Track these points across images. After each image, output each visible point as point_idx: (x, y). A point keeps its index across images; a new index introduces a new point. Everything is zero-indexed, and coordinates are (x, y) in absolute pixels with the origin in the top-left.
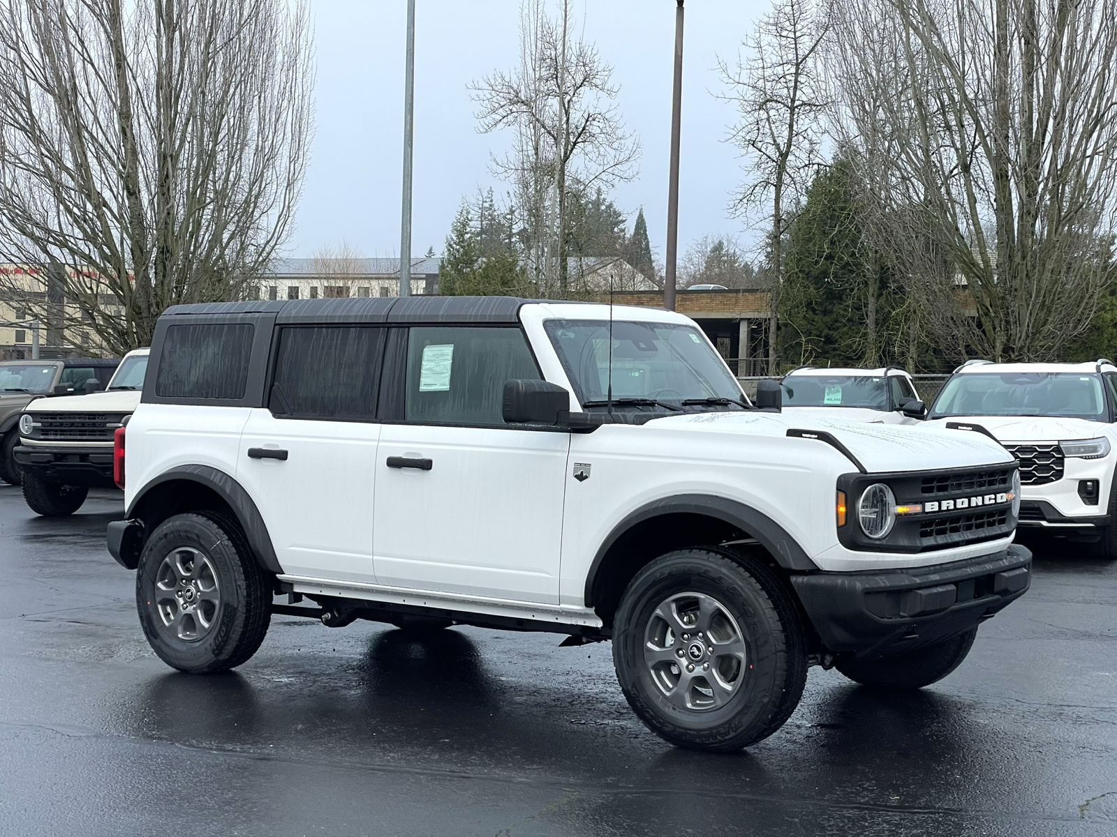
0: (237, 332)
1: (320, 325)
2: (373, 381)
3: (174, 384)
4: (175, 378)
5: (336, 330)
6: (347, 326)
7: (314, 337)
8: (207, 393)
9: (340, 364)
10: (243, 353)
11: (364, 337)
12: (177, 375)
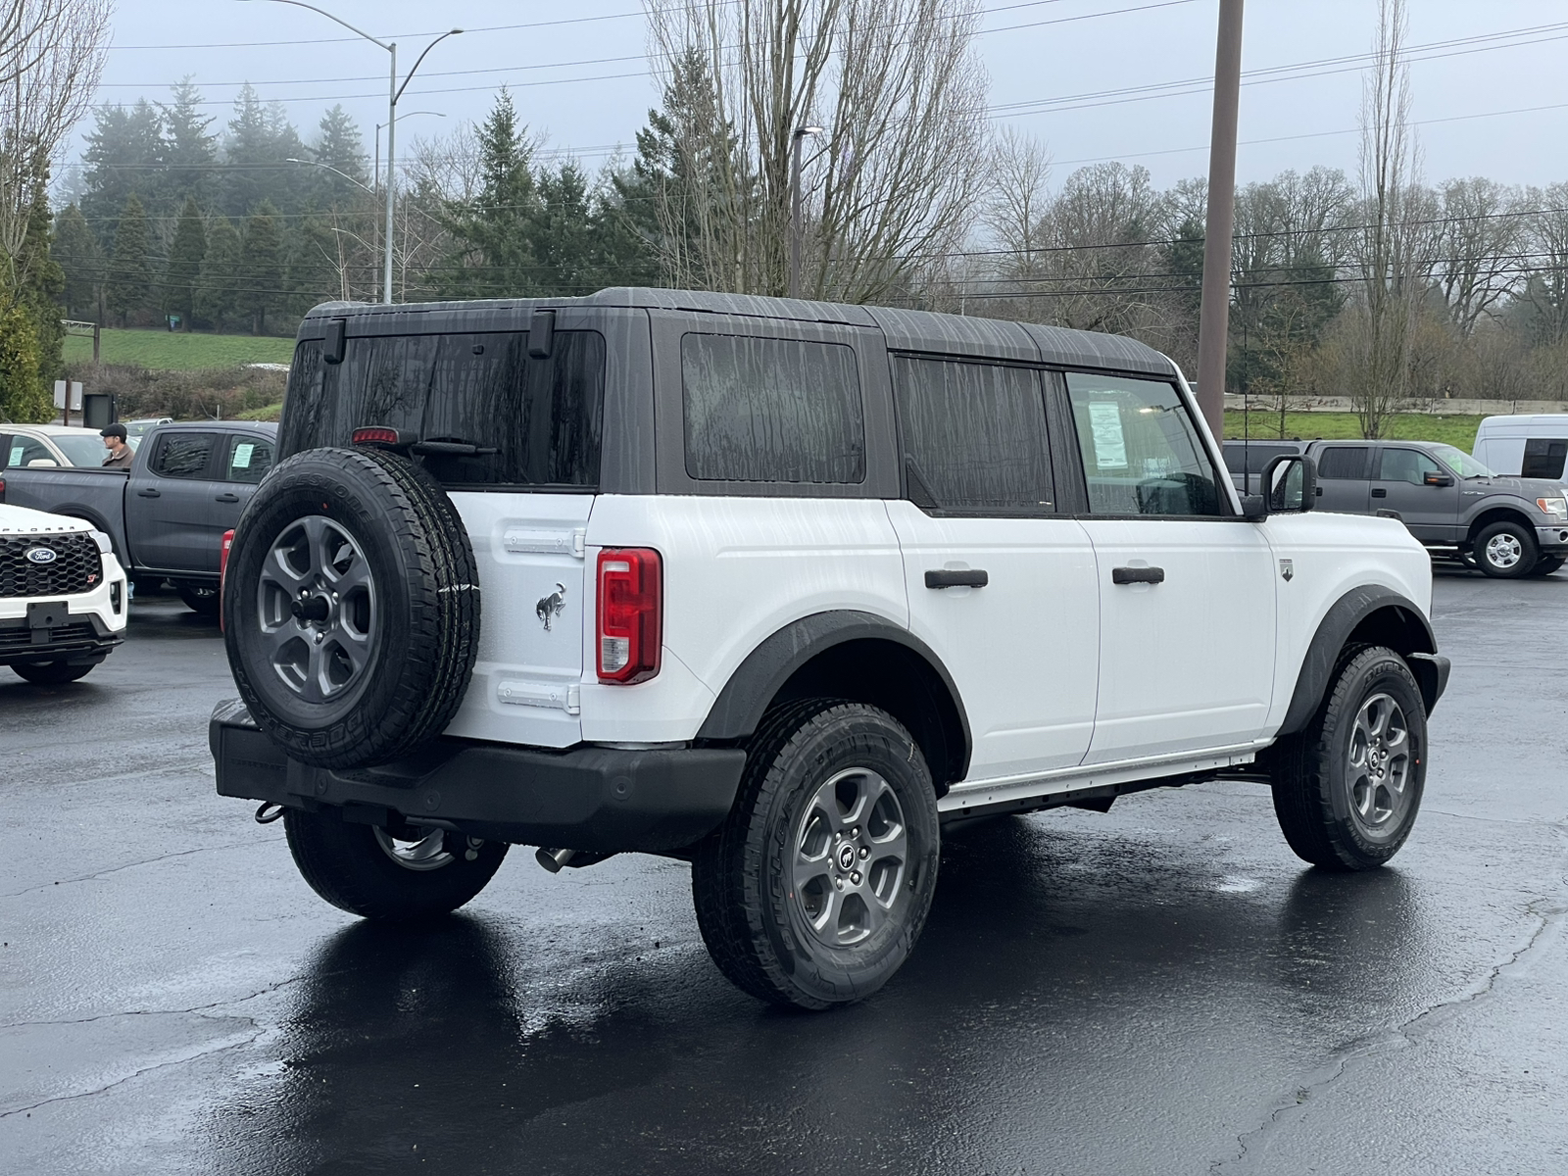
0: (826, 358)
1: (951, 357)
2: (1042, 454)
3: (724, 456)
4: (725, 443)
5: (974, 368)
6: (989, 361)
7: (946, 377)
8: (796, 473)
9: (994, 426)
10: (848, 398)
11: (1013, 381)
12: (726, 437)
